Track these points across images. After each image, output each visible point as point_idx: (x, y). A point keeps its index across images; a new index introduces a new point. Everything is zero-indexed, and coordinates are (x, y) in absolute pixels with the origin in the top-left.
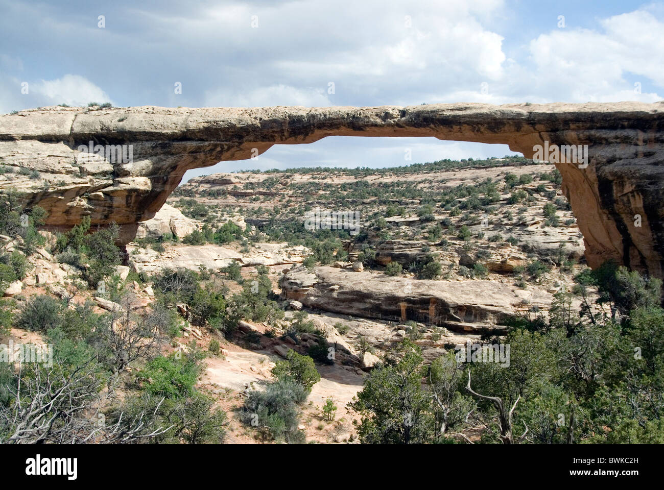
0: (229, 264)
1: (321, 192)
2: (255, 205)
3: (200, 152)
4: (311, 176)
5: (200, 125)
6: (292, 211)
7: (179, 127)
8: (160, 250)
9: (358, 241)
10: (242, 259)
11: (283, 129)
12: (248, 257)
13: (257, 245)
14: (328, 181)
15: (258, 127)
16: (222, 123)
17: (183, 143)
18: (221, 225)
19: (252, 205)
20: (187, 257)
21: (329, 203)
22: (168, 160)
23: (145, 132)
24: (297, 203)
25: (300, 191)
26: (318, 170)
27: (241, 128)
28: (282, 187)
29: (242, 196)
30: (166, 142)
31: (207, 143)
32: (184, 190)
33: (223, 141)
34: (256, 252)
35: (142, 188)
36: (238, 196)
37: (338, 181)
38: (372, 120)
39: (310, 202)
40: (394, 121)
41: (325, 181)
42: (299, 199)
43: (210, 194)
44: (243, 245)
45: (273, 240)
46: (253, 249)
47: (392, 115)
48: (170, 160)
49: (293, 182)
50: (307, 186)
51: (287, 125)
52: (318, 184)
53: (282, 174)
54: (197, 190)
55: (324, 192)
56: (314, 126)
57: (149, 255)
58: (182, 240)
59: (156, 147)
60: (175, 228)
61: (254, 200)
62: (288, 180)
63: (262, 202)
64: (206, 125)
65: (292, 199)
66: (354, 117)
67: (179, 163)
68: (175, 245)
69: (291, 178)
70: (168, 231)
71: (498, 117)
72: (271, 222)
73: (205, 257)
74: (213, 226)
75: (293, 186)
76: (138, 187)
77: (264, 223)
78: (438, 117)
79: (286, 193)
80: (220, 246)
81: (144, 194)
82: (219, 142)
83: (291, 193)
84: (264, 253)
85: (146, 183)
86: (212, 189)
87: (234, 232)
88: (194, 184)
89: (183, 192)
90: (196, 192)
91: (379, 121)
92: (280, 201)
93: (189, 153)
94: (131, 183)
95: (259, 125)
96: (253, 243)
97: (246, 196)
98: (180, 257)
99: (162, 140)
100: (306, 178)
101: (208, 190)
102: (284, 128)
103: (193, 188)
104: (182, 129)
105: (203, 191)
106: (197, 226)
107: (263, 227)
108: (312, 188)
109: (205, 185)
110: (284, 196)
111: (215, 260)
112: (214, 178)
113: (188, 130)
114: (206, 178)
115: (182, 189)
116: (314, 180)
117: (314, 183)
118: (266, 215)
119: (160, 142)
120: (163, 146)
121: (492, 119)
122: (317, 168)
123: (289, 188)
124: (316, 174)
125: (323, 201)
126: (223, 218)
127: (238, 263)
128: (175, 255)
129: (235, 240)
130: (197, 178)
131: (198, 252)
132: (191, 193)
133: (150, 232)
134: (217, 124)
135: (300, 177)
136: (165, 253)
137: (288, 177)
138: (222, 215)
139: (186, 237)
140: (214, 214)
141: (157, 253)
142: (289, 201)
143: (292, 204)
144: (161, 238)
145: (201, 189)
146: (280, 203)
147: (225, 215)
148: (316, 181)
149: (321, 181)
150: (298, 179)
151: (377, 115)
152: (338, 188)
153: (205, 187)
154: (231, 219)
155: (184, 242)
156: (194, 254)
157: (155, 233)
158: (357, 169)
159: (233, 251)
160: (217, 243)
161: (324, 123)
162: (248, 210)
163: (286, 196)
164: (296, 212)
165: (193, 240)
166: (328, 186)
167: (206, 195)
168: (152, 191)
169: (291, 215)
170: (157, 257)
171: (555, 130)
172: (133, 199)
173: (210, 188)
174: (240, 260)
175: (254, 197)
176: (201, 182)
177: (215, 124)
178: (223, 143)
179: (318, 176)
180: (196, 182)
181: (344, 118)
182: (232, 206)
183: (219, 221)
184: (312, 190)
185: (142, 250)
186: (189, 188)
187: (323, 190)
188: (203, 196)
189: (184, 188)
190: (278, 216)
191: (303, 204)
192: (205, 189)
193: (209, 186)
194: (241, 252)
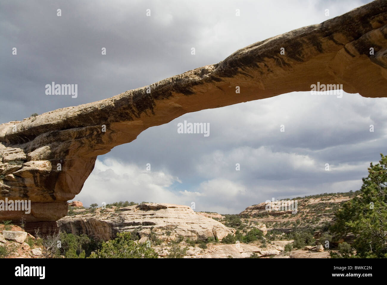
0: (251, 255)
1: (327, 208)
2: (286, 220)
3: (83, 137)
4: (320, 199)
5: (75, 113)
6: (308, 222)
7: (62, 117)
8: (204, 247)
9: (324, 230)
10: (261, 252)
11: (129, 105)
12: (265, 250)
13: (272, 242)
14: (332, 201)
15: (113, 107)
16: (90, 109)
17: (67, 130)
18: (249, 230)
19: (284, 220)
20: (222, 251)
21: (331, 215)
22: (60, 146)
23: (42, 126)
24: (311, 217)
25: (314, 209)
26: (326, 195)
27: (102, 110)
28: (302, 207)
29: (277, 215)
30: (55, 131)
31: (84, 128)
32: (243, 214)
33: (95, 125)
34: (271, 247)
35: (41, 169)
36: (275, 215)
37: (338, 200)
38: (191, 79)
39: (319, 215)
40: (209, 75)
41: (330, 201)
42: (313, 214)
43: (258, 216)
44: (262, 242)
45: (285, 239)
46: (269, 245)
47: (207, 70)
48: (61, 146)
49: (309, 204)
50: (318, 206)
51: (132, 101)
52: (325, 204)
53: (302, 200)
54: (251, 214)
55: (329, 208)
56: (150, 96)
57: (196, 251)
58: (221, 241)
59: (49, 136)
60: (216, 233)
61: (285, 217)
62: (306, 203)
63: (289, 218)
64: (79, 113)
65: (309, 214)
66: (177, 80)
67: (70, 148)
68: (215, 244)
69: (308, 201)
70: (211, 235)
71: (290, 37)
72: (294, 229)
73: (234, 251)
74: (244, 231)
75: (309, 206)
76: (38, 168)
77: (290, 231)
78: (239, 57)
79: (305, 211)
80: (247, 244)
81: (45, 175)
82: (92, 127)
83: (308, 210)
84: (277, 247)
85: (45, 165)
86: (260, 212)
87: (257, 235)
88: (249, 210)
89: (242, 216)
90: (250, 215)
91: (197, 78)
92: (301, 216)
93: (76, 138)
94: (31, 165)
95: (113, 105)
96: (270, 241)
97: (280, 215)
98: (217, 252)
99: (53, 129)
100: (317, 201)
101: (258, 213)
102: (130, 103)
103: (249, 213)
104: (64, 119)
105: (255, 214)
106: (232, 231)
107: (289, 233)
108: (321, 206)
109: (256, 211)
110: (303, 213)
111: (241, 253)
112: (261, 205)
113: (68, 119)
114: (256, 206)
115: (242, 214)
116: (323, 202)
117: (323, 203)
118: (291, 226)
119: (52, 132)
120: (54, 135)
121: (285, 42)
122: (324, 194)
123: (307, 208)
124: (324, 198)
125: (328, 214)
126: (251, 226)
127: (257, 254)
128: (214, 250)
129: (257, 240)
130: (251, 207)
131: (229, 248)
132: (247, 216)
133: (199, 236)
134: (86, 110)
135: (314, 200)
136: (207, 249)
137: (306, 201)
138: (251, 224)
139: (224, 239)
140: (246, 224)
141: (201, 249)
142: (307, 216)
143: (308, 217)
144: (207, 240)
145: (253, 213)
146: (300, 217)
147: (252, 224)
148: (324, 202)
149: (327, 201)
150: (312, 201)
151: (195, 74)
152: (338, 205)
153: (255, 212)
154: (256, 226)
155: (221, 242)
156: (227, 249)
157: (203, 237)
158: (351, 191)
159: (255, 247)
160: (245, 242)
161: (157, 92)
162: (281, 223)
163: (305, 213)
164: (310, 222)
165: (228, 240)
166: (331, 204)
167: (256, 216)
168: (52, 172)
169: (307, 224)
170: (201, 252)
171: (357, 36)
172: (38, 178)
173: (258, 212)
174: (259, 252)
175: (285, 215)
176: (253, 209)
177: (85, 111)
178: (95, 126)
179: (325, 199)
180: (250, 209)
181: (170, 83)
182: (271, 221)
183: (248, 228)
184: (321, 208)
185: (192, 248)
186: (246, 213)
187: (329, 207)
188: (254, 217)
189: (243, 213)
190: (299, 225)
191: (315, 217)
192: (255, 213)
193: (258, 211)
194: (261, 247)
